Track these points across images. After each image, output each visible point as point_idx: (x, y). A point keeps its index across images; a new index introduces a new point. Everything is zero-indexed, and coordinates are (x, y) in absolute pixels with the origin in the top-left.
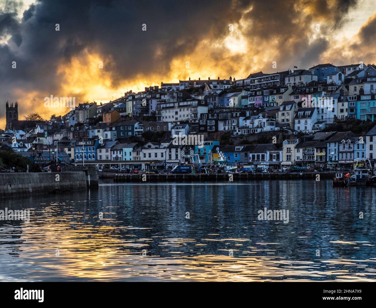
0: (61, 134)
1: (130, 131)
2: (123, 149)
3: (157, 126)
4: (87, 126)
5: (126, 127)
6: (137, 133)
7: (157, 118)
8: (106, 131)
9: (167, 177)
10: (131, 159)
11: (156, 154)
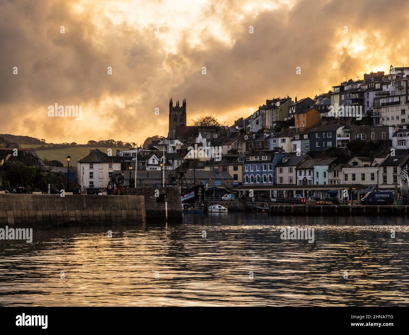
0: (229, 145)
1: (329, 140)
2: (315, 167)
3: (370, 132)
4: (267, 133)
5: (324, 134)
6: (340, 144)
7: (374, 120)
8: (294, 140)
9: (351, 209)
10: (325, 183)
11: (363, 175)
